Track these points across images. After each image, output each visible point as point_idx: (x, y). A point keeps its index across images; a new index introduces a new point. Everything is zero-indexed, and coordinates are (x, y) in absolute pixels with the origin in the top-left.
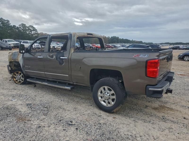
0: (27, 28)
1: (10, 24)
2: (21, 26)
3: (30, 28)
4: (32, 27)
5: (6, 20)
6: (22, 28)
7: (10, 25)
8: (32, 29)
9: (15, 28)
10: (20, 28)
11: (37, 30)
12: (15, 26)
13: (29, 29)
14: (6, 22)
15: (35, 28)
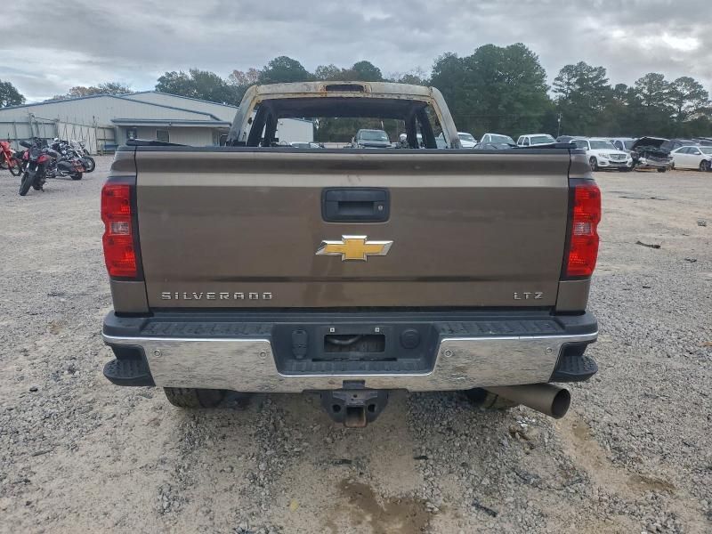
0: (667, 91)
1: (605, 81)
2: (643, 85)
3: (679, 89)
4: (689, 82)
5: (595, 70)
6: (645, 91)
7: (604, 85)
8: (686, 92)
9: (623, 93)
10: (640, 91)
11: (705, 94)
12: (625, 86)
13: (674, 93)
14: (595, 74)
15: (701, 87)
